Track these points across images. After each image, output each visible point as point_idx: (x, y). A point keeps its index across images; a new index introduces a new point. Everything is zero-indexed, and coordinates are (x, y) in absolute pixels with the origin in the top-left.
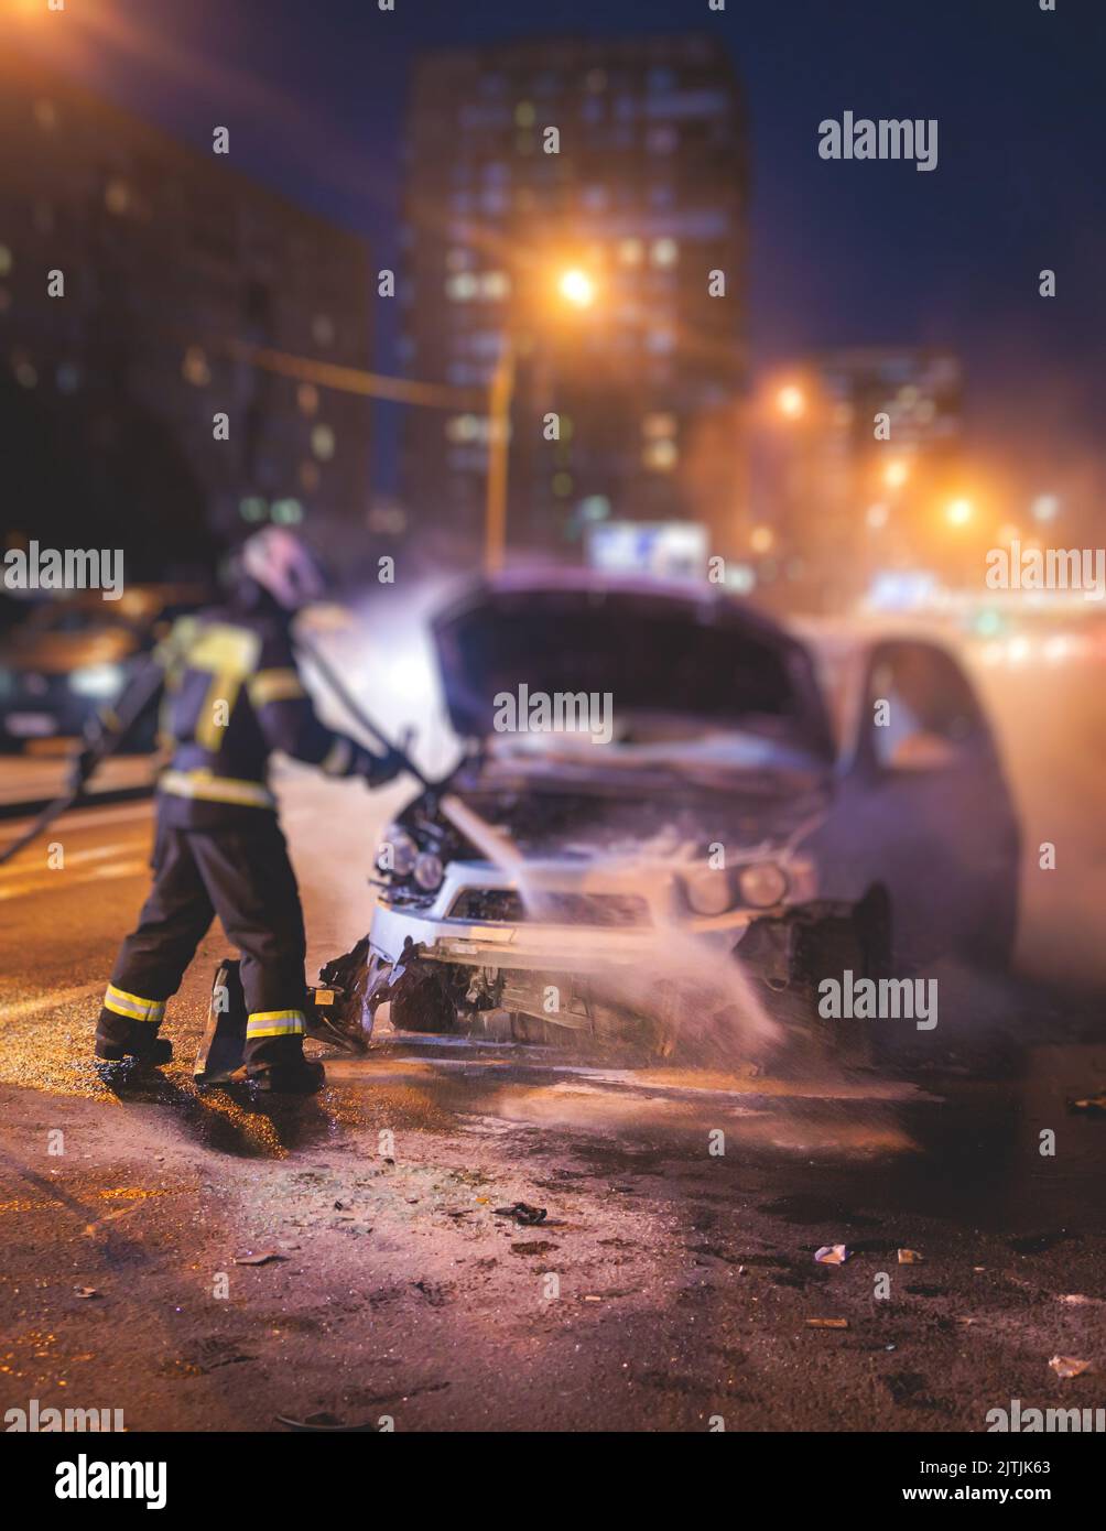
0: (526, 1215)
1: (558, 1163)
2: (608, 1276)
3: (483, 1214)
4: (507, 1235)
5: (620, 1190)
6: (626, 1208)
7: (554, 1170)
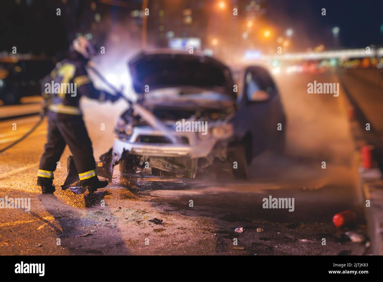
0: (157, 221)
1: (165, 208)
2: (179, 237)
3: (146, 221)
4: (152, 227)
5: (182, 214)
6: (184, 219)
7: (164, 209)
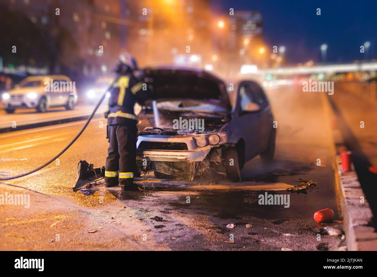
0: (158, 219)
1: (165, 207)
2: (178, 233)
3: (148, 219)
4: (153, 224)
6: (182, 217)
